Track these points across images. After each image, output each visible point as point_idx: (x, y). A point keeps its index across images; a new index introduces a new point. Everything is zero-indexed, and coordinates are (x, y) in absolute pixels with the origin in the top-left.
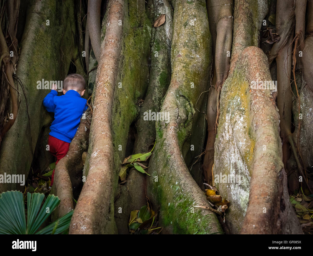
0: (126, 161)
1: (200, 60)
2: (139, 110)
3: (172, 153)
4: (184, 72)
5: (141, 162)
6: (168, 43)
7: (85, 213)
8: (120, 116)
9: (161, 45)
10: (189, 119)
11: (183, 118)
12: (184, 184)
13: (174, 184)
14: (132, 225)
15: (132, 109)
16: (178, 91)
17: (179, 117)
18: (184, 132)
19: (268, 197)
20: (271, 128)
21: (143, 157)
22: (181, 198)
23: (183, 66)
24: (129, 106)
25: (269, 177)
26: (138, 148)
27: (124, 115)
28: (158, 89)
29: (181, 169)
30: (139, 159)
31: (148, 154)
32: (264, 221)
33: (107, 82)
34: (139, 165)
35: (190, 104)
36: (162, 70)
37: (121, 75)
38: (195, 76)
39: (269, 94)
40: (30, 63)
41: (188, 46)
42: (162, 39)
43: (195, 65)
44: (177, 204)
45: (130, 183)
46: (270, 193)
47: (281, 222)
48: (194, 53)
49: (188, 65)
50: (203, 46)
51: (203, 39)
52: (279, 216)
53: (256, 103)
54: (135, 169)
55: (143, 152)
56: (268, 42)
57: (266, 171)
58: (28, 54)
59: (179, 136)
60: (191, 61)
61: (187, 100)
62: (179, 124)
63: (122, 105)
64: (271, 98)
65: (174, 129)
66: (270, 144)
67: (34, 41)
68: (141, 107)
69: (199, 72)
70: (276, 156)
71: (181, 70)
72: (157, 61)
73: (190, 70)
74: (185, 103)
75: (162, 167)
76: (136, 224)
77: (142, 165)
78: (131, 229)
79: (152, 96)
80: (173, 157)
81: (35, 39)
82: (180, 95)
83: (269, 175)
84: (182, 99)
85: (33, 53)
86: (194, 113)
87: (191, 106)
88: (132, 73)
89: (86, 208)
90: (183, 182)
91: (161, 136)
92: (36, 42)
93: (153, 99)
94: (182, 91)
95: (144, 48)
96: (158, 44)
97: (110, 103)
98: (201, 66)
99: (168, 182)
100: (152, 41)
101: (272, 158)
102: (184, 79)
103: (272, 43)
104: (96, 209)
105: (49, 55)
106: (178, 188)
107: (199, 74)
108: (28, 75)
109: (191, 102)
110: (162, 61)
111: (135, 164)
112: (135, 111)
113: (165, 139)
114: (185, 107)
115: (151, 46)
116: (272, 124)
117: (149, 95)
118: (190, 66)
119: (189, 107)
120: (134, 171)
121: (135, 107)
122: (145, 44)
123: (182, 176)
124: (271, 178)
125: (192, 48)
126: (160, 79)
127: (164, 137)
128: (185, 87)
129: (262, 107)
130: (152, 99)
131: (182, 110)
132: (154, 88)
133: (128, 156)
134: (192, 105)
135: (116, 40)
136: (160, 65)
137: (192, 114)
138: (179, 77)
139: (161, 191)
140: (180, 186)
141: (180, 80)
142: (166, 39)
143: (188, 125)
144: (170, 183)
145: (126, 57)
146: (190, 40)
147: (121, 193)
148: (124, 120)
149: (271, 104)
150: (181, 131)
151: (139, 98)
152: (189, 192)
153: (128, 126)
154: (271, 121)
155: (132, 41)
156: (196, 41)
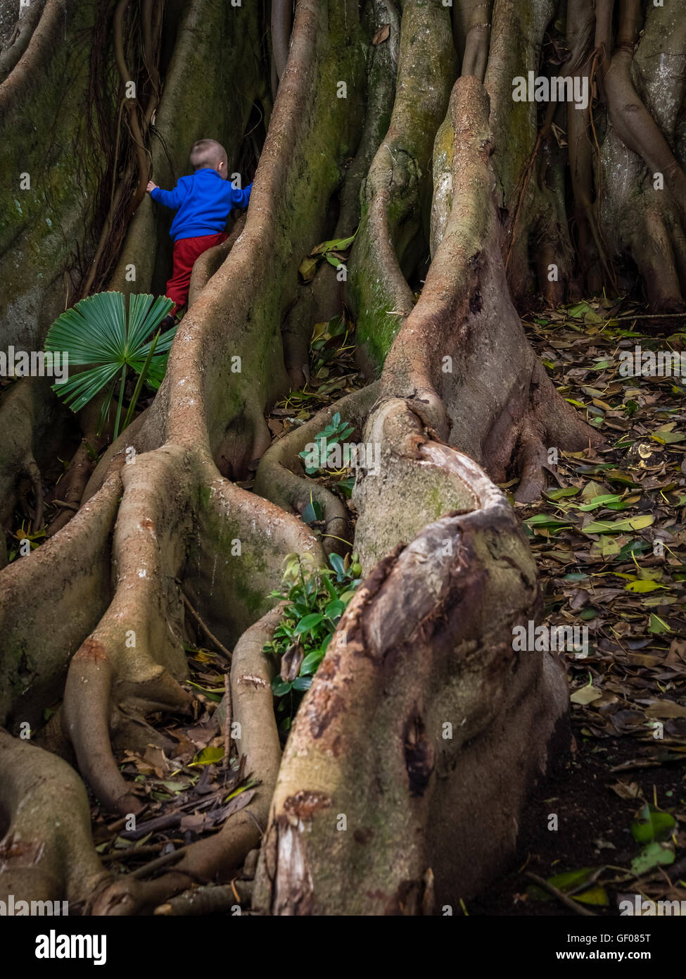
0: (316, 250)
1: (436, 94)
2: (343, 174)
3: (376, 237)
4: (408, 115)
5: (338, 252)
6: (394, 69)
7: (196, 319)
8: (309, 184)
9: (381, 72)
10: (410, 186)
11: (399, 184)
12: (387, 281)
13: (374, 283)
14: (315, 343)
15: (332, 172)
16: (395, 144)
17: (393, 183)
18: (401, 206)
19: (444, 292)
20: (471, 196)
21: (341, 244)
22: (381, 303)
23: (407, 105)
24: (326, 168)
25: (452, 265)
26: (338, 231)
27: (316, 182)
28: (375, 141)
29: (386, 260)
30: (336, 247)
31: (350, 240)
32: (429, 325)
33: (279, 133)
34: (333, 257)
35: (414, 162)
36: (382, 112)
37: (312, 121)
38: (427, 120)
39: (478, 146)
40: (178, 107)
41: (415, 74)
42: (384, 63)
43: (427, 102)
44: (375, 311)
45: (317, 283)
46: (450, 286)
47: (469, 328)
48: (426, 83)
49: (414, 102)
50: (441, 73)
51: (441, 61)
52: (466, 319)
53: (457, 160)
54: (328, 262)
55: (343, 236)
56: (553, 62)
57: (448, 256)
58: (175, 94)
59: (389, 212)
60: (419, 96)
61: (411, 157)
62: (392, 193)
63: (312, 167)
64: (480, 152)
65: (383, 201)
66: (465, 218)
67: (185, 74)
68: (347, 169)
69: (433, 113)
70: (468, 236)
71: (404, 111)
72: (376, 97)
73: (419, 110)
74: (407, 161)
75: (363, 257)
76: (323, 343)
77: (339, 256)
78: (314, 350)
79: (365, 152)
80: (376, 242)
81: (186, 71)
82: (398, 149)
83: (452, 262)
84: (401, 156)
85: (184, 92)
86: (419, 177)
87: (415, 166)
88: (333, 117)
89: (198, 313)
90: (386, 278)
91: (366, 212)
92: (188, 74)
93: (367, 156)
94: (404, 143)
95: (356, 78)
96: (378, 70)
97: (280, 166)
98: (438, 103)
99: (367, 279)
100: (369, 66)
101: (462, 237)
102: (408, 125)
103: (559, 63)
104: (215, 314)
105: (212, 94)
106: (379, 287)
107: (433, 116)
108: (173, 125)
109: (416, 160)
110: (383, 97)
111: (328, 254)
112: (336, 175)
113: (369, 217)
114: (406, 167)
115: (367, 75)
116: (474, 189)
117: (360, 151)
118: (418, 104)
119: (412, 167)
120: (326, 265)
121: (338, 169)
122: (357, 72)
123: (385, 271)
124: (455, 266)
125: (423, 77)
126: (379, 126)
127: (369, 213)
128: (409, 137)
129: (464, 165)
130: (364, 155)
131: (399, 171)
132: (369, 140)
133: (320, 243)
134: (417, 164)
135: (301, 68)
136: (380, 103)
137: (417, 178)
138: (400, 122)
139: (360, 293)
140: (381, 283)
141: (401, 126)
142: (390, 62)
143: (408, 195)
144: (370, 280)
145: (322, 93)
146: (418, 64)
147: (299, 297)
148: (316, 190)
149: (480, 160)
150: (395, 204)
151: (346, 156)
152: (392, 293)
153: (325, 199)
154: (475, 185)
155: (334, 67)
156: (428, 66)
